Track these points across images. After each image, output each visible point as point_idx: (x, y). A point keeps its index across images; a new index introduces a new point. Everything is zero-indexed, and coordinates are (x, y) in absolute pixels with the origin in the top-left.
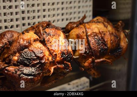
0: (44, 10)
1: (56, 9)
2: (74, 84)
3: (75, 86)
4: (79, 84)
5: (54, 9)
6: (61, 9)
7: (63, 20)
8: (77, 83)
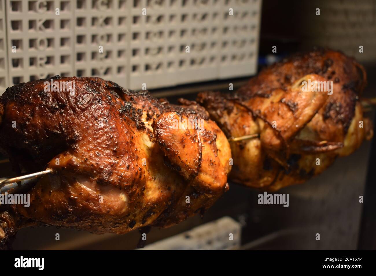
0: (135, 36)
1: (166, 34)
2: (200, 236)
3: (204, 241)
4: (214, 235)
5: (161, 33)
6: (178, 33)
7: (181, 63)
8: (208, 233)
